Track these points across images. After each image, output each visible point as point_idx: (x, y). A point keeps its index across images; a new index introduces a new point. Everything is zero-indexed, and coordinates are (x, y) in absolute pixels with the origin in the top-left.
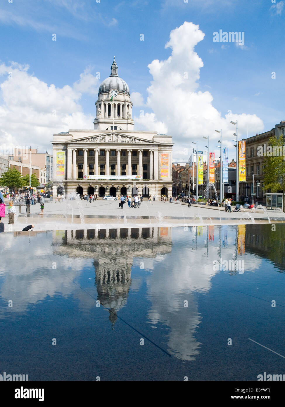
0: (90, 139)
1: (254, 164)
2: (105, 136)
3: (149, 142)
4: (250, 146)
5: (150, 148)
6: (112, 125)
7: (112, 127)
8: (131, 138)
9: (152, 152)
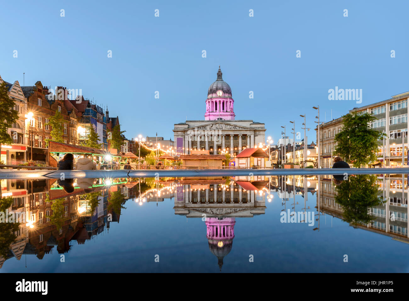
0: (202, 127)
1: (331, 143)
2: (213, 125)
3: (247, 129)
4: (327, 129)
5: (248, 133)
6: (218, 117)
7: (218, 119)
8: (233, 126)
9: (249, 136)
